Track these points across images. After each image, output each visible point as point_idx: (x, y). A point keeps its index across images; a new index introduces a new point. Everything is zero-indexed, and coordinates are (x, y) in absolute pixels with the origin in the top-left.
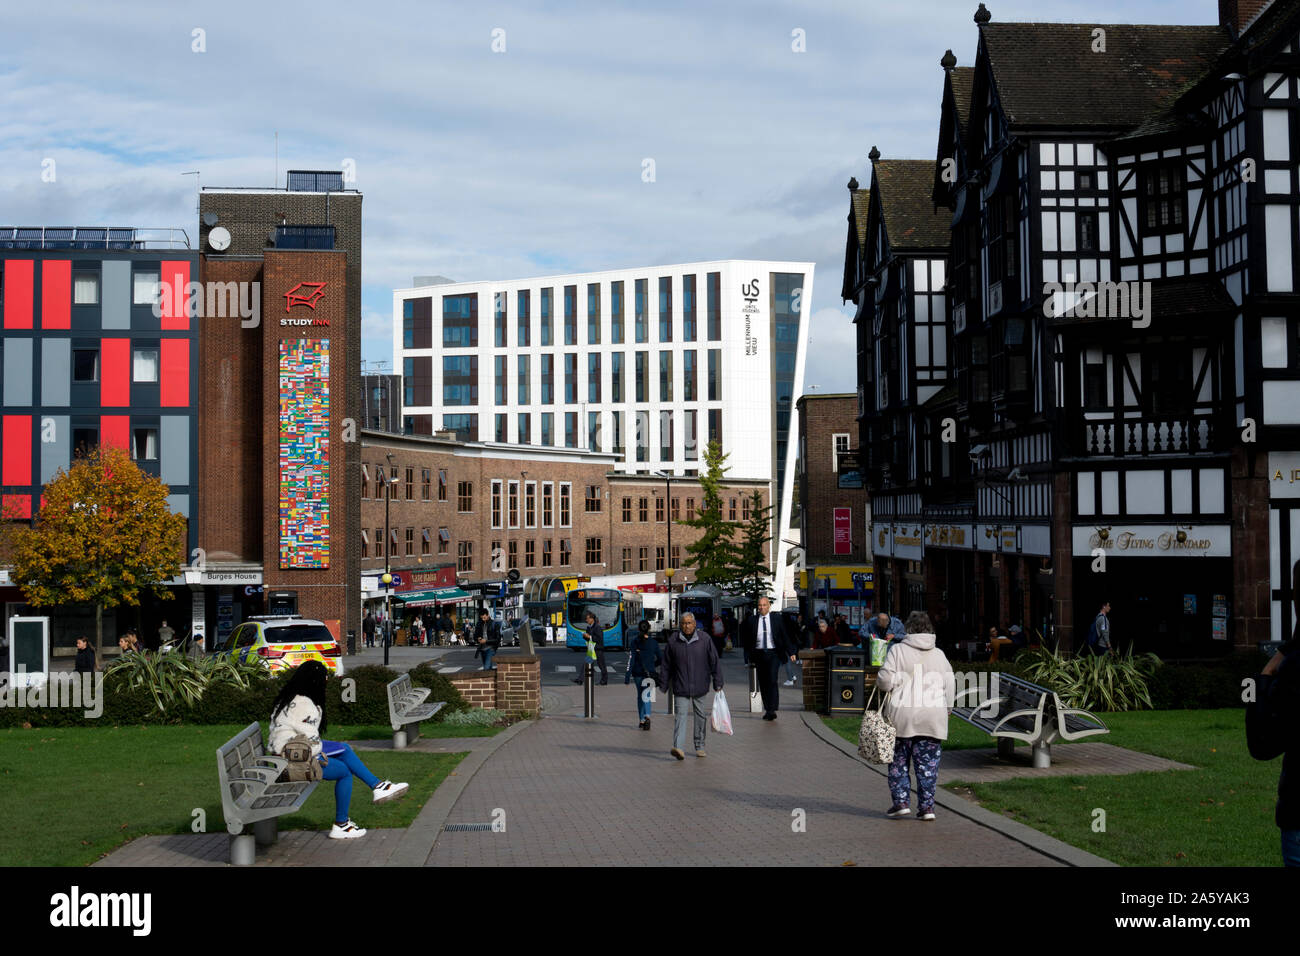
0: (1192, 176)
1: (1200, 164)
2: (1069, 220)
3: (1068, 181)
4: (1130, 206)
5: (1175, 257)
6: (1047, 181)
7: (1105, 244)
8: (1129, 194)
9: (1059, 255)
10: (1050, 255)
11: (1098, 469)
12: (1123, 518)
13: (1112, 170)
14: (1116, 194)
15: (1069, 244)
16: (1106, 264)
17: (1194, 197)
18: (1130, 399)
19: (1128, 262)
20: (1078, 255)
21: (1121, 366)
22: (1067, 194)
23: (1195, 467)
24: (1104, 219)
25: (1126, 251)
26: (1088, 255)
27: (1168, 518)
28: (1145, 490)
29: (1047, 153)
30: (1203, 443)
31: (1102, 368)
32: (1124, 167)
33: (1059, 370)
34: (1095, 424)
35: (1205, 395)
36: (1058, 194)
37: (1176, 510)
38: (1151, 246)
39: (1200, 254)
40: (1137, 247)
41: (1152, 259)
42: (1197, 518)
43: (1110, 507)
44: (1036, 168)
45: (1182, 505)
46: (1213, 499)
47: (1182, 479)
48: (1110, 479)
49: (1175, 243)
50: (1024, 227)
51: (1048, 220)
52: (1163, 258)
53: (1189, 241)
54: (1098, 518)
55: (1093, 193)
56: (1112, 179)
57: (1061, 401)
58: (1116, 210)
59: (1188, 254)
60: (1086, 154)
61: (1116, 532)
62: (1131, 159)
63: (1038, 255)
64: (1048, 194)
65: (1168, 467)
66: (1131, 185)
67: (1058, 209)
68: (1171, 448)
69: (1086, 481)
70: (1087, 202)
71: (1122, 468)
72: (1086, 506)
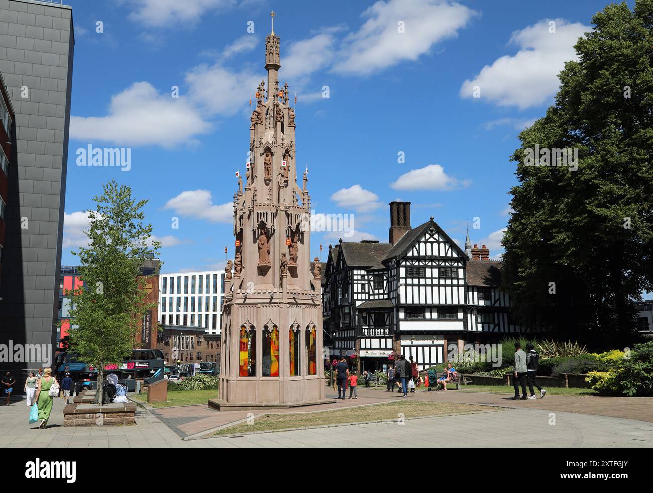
0: (385, 278)
1: (387, 275)
2: (359, 286)
3: (359, 278)
4: (372, 283)
5: (381, 294)
6: (355, 278)
7: (367, 291)
8: (372, 281)
9: (357, 293)
10: (356, 293)
11: (365, 338)
12: (371, 349)
13: (368, 275)
14: (369, 281)
15: (359, 291)
16: (367, 295)
17: (385, 282)
18: (372, 323)
19: (371, 295)
20: (361, 293)
21: (370, 316)
22: (359, 280)
23: (386, 338)
24: (366, 286)
25: (371, 293)
26: (363, 293)
27: (380, 349)
28: (375, 343)
29: (355, 272)
30: (387, 333)
31: (366, 317)
32: (371, 275)
33: (357, 317)
34: (365, 329)
35: (387, 323)
36: (357, 280)
37: (367, 347)
38: (376, 292)
39: (386, 294)
40: (373, 292)
41: (376, 295)
42: (386, 349)
43: (368, 346)
44: (352, 275)
45: (383, 346)
46: (389, 345)
47: (383, 341)
48: (368, 340)
49: (381, 292)
50: (350, 287)
51: (355, 286)
52: (379, 294)
53: (384, 291)
54: (365, 349)
55: (365, 281)
56: (368, 277)
57: (357, 324)
58: (369, 284)
59: (383, 294)
60: (363, 272)
61: (369, 352)
62: (372, 273)
63: (353, 293)
64: (355, 280)
65: (380, 338)
66: (372, 279)
67: (357, 284)
68: (381, 334)
69: (363, 341)
70: (363, 282)
71: (371, 338)
72: (363, 346)
